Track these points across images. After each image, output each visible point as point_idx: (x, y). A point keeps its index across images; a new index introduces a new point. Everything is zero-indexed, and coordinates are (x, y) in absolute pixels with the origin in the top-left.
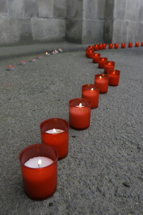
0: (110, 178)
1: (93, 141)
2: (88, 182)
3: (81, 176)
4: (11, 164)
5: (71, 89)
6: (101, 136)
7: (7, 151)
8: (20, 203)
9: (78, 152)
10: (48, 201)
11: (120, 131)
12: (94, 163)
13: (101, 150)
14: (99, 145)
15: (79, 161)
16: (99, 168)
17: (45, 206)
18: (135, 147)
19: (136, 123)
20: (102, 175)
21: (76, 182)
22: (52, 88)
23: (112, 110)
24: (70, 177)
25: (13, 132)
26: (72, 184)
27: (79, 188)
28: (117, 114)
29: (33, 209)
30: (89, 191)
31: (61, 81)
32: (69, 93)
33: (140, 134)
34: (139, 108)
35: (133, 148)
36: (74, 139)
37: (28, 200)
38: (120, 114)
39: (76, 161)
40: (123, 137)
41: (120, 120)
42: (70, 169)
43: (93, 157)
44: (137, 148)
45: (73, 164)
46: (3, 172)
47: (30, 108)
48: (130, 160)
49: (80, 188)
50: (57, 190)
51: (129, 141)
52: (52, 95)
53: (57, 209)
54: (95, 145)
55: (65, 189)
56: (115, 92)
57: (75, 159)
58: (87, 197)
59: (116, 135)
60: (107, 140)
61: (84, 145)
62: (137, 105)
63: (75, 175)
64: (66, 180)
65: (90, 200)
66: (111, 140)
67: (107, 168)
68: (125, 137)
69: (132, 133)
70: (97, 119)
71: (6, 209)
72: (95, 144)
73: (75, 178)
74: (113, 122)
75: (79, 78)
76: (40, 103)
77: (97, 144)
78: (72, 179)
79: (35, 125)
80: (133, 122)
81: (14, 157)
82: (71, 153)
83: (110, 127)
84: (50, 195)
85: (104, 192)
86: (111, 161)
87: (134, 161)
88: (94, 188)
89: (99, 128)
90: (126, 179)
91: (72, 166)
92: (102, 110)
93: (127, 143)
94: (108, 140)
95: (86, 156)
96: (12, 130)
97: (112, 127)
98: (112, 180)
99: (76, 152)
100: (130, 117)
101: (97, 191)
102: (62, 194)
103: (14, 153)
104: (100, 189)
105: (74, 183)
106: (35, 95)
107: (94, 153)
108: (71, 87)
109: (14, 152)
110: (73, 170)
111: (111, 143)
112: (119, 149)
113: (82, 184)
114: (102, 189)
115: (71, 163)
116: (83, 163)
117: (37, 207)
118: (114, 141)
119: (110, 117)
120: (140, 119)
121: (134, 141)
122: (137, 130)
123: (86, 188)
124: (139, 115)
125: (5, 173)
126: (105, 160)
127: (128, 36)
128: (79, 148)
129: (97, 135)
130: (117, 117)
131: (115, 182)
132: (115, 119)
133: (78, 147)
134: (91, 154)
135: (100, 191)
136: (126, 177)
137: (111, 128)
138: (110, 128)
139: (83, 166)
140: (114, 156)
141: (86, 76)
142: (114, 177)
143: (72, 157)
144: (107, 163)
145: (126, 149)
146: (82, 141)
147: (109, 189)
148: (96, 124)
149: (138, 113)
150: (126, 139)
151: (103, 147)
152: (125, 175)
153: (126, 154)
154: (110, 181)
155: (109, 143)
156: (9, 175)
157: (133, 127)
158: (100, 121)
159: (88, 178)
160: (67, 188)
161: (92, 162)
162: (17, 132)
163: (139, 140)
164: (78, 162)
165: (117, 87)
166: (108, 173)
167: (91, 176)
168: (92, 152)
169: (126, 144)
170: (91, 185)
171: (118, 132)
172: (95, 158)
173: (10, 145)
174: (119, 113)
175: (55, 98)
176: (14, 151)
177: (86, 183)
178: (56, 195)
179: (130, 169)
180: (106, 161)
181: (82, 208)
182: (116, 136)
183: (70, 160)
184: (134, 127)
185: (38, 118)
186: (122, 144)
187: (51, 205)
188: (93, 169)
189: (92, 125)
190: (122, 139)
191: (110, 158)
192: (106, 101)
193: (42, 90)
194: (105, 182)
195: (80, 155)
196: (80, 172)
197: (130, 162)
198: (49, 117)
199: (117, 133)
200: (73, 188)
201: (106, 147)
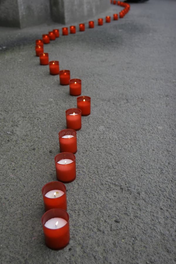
0: (105, 219)
1: (83, 191)
2: (90, 226)
3: (84, 223)
4: (24, 230)
5: (40, 131)
6: (89, 185)
7: (14, 220)
8: (48, 255)
9: (75, 205)
10: (67, 248)
11: (104, 176)
12: (89, 210)
13: (93, 198)
14: (89, 194)
15: (78, 212)
16: (94, 214)
17: (67, 251)
18: (118, 188)
19: (116, 163)
20: (98, 219)
22: (18, 131)
23: (92, 152)
24: (76, 227)
25: (7, 200)
26: (79, 231)
28: (97, 155)
29: (59, 256)
30: (92, 232)
31: (24, 117)
33: (121, 174)
34: (116, 144)
35: (117, 189)
37: (53, 251)
38: (100, 156)
39: (75, 212)
40: (107, 182)
41: (101, 163)
42: (73, 220)
43: (87, 206)
44: (121, 189)
45: (74, 215)
46: (22, 238)
47: (8, 167)
48: (117, 201)
49: (86, 233)
50: (70, 239)
51: (113, 184)
52: (24, 144)
53: (75, 251)
54: (86, 195)
55: (76, 236)
56: (89, 124)
57: (74, 211)
58: (93, 237)
59: (102, 180)
60: (95, 187)
61: (77, 197)
62: (114, 139)
63: (79, 224)
64: (73, 230)
65: (95, 238)
66: (98, 186)
67: (101, 212)
68: (109, 180)
69: (114, 175)
70: (80, 166)
71: (41, 262)
72: (86, 194)
73: (80, 226)
74: (96, 166)
75: (42, 108)
76: (15, 158)
77: (88, 193)
78: (78, 228)
79: (25, 187)
80: (113, 163)
81: (23, 224)
82: (69, 207)
83: (94, 172)
84: (67, 244)
85: (103, 231)
86: (103, 206)
87: (119, 201)
88: (95, 229)
89: (85, 176)
90: (116, 217)
91: (74, 218)
92: (82, 154)
93: (112, 186)
94: (96, 187)
95: (82, 206)
96: (5, 198)
97: (96, 173)
98: (107, 220)
99: (73, 205)
100: (110, 157)
101: (98, 231)
102: (75, 240)
103: (21, 220)
104: (100, 229)
105: (80, 230)
106: (3, 147)
107: (88, 202)
108: (40, 127)
110: (76, 221)
111: (98, 189)
112: (106, 193)
113: (86, 229)
114: (101, 229)
115: (73, 215)
116: (81, 213)
117: (61, 254)
118: (100, 187)
119: (92, 161)
120: (118, 158)
121: (117, 183)
122: (118, 171)
123: (90, 231)
124: (118, 153)
125: (24, 239)
126: (97, 206)
128: (74, 201)
129: (85, 184)
130: (98, 159)
131: (109, 221)
132: (96, 162)
133: (72, 200)
134: (85, 204)
135: (100, 231)
136: (116, 216)
138: (94, 174)
139: (82, 215)
140: (103, 200)
141: (50, 103)
142: (107, 217)
143: (71, 210)
144: (100, 208)
145: (111, 192)
146: (74, 193)
147: (106, 228)
148: (81, 172)
149: (116, 150)
150: (110, 182)
151: (93, 194)
152: (115, 214)
153: (112, 197)
154: (105, 221)
155: (97, 190)
156: (28, 239)
157: (114, 168)
158: (83, 168)
159: (89, 224)
160: (77, 235)
161: (88, 210)
162: (11, 199)
163: (121, 181)
164: (77, 213)
166: (102, 216)
167: (91, 221)
168: (85, 201)
169: (111, 187)
170: (93, 228)
171: (102, 177)
172: (90, 206)
173: (13, 214)
174: (99, 154)
175: (27, 146)
176: (20, 218)
177: (89, 227)
178: (71, 242)
179: (118, 209)
180: (99, 206)
181: (91, 245)
182: (102, 182)
183: (70, 213)
184: (115, 169)
185: (23, 178)
186: (108, 188)
187: (70, 249)
188: (91, 215)
189: (78, 175)
190: (107, 183)
191: (101, 203)
193: (8, 139)
194: (102, 223)
195: (77, 207)
196: (82, 221)
197: (116, 202)
198: (33, 174)
199: (102, 178)
200: (81, 234)
201: (96, 194)
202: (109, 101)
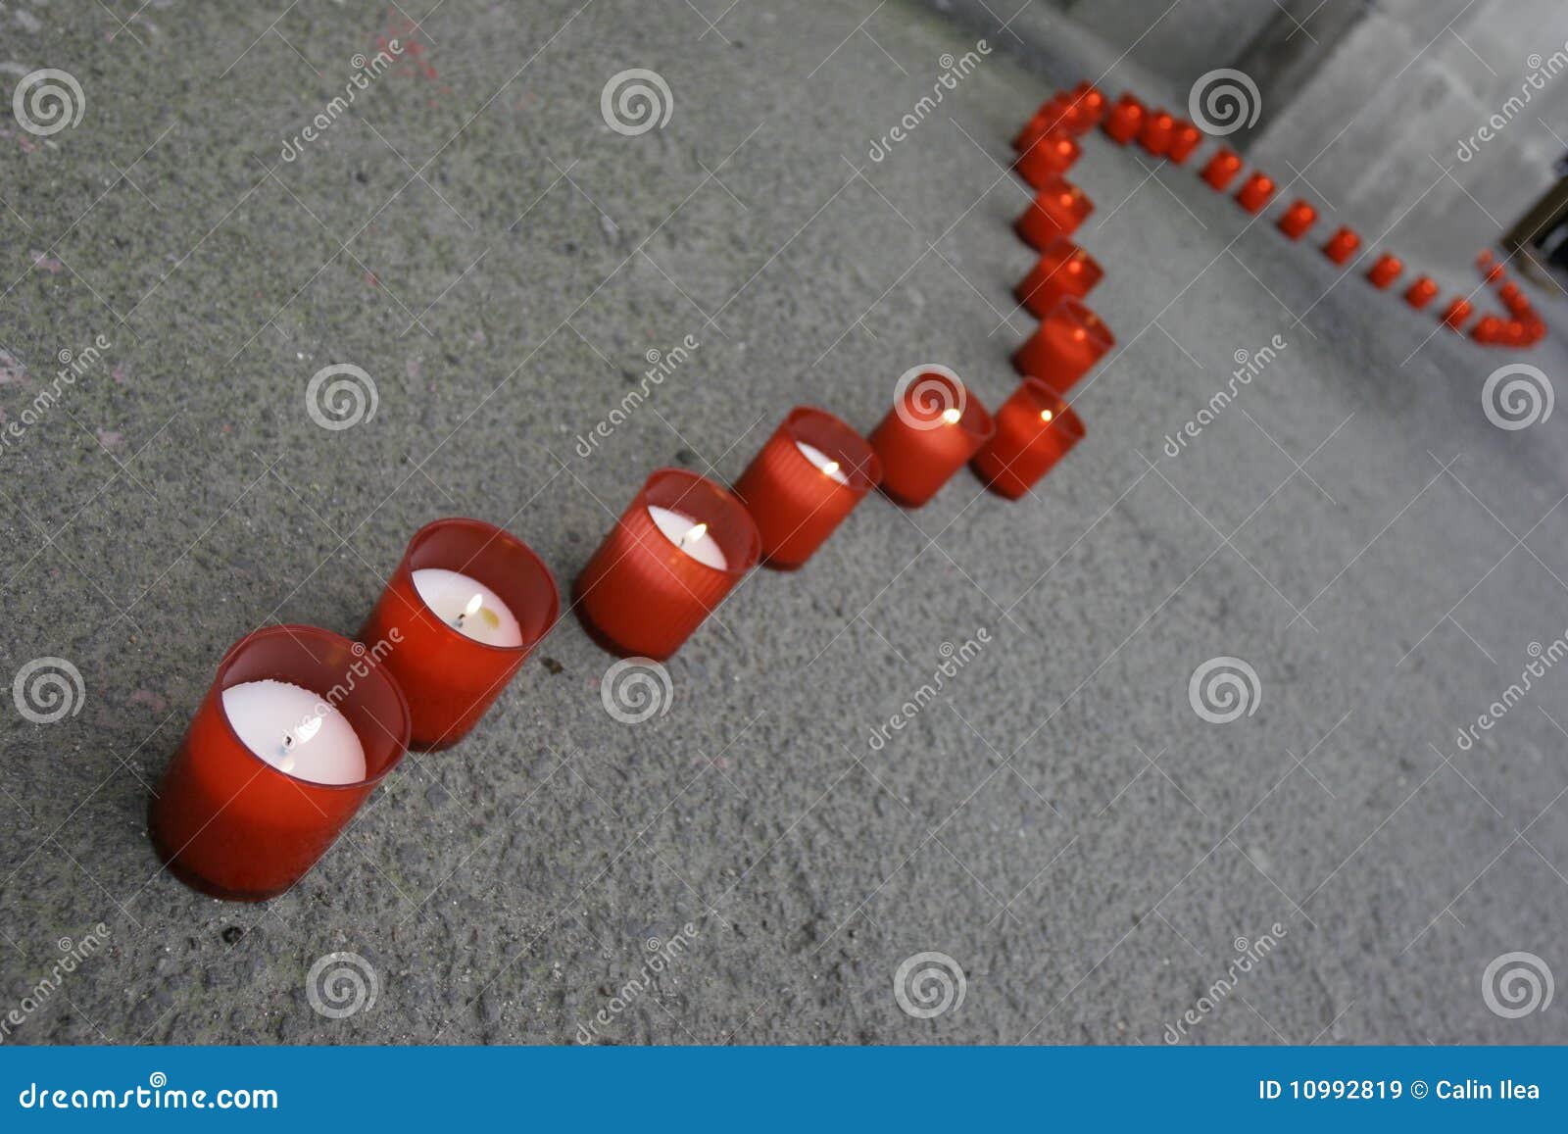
0: (571, 982)
1: (626, 749)
2: (461, 938)
3: (450, 891)
4: (160, 616)
5: (742, 346)
6: (684, 753)
7: (176, 529)
8: (100, 843)
9: (515, 767)
10: (229, 914)
11: (794, 788)
12: (549, 864)
13: (631, 825)
14: (637, 793)
15: (489, 815)
16: (553, 903)
17: (207, 924)
18: (797, 914)
19: (912, 795)
20: (541, 948)
21: (406, 902)
22: (651, 259)
23: (856, 642)
24: (394, 864)
25: (264, 426)
26: (382, 901)
27: (399, 938)
28: (864, 679)
29: (145, 906)
30: (435, 977)
31: (735, 241)
32: (714, 366)
33: (877, 864)
34: (999, 721)
35: (788, 913)
36: (542, 679)
37: (147, 851)
38: (873, 690)
39: (474, 800)
40: (780, 830)
41: (844, 725)
42: (420, 823)
43: (566, 833)
44: (805, 928)
45: (452, 804)
46: (99, 637)
47: (441, 323)
48: (723, 963)
49: (403, 943)
50: (300, 887)
51: (796, 866)
52: (616, 319)
53: (244, 972)
54: (619, 782)
55: (337, 906)
56: (968, 532)
57: (479, 787)
58: (410, 1001)
59: (761, 796)
60: (697, 791)
61: (569, 745)
62: (1010, 696)
63: (422, 868)
64: (365, 866)
65: (413, 1022)
66: (718, 803)
67: (591, 929)
68: (792, 830)
69: (841, 835)
70: (737, 638)
71: (25, 834)
72: (625, 778)
73: (414, 882)
74: (804, 713)
75: (846, 287)
76: (511, 326)
77: (635, 781)
78: (395, 881)
79: (404, 461)
80: (897, 778)
81: (192, 587)
82: (479, 745)
83: (768, 729)
84: (256, 894)
85: (496, 1027)
86: (632, 911)
87: (733, 978)
88: (467, 979)
89: (709, 699)
90: (632, 1033)
91: (438, 815)
92: (804, 602)
93: (779, 869)
94: (701, 796)
95: (540, 808)
96: (266, 416)
97: (775, 742)
98: (571, 999)
99: (507, 759)
100: (911, 741)
101: (468, 1001)
102: (310, 918)
103: (202, 563)
104: (487, 1001)
105: (393, 901)
106: (521, 249)
107: (589, 816)
108: (754, 334)
109: (208, 555)
110: (428, 838)
111: (703, 817)
112: (717, 873)
113: (425, 929)
114: (497, 1010)
115: (446, 798)
116: (498, 832)
117: (168, 907)
118: (725, 818)
119: (812, 677)
120: (946, 786)
121: (814, 884)
122: (879, 838)
123: (431, 960)
124: (963, 764)
125: (104, 648)
126: (611, 884)
127: (1375, 176)
128: (535, 746)
129: (669, 735)
130: (850, 696)
131: (575, 1013)
132: (829, 699)
133: (532, 733)
134: (567, 814)
135: (481, 1011)
136: (640, 1023)
137: (766, 738)
138: (760, 737)
139: (490, 849)
140: (666, 891)
141: (901, 304)
142: (590, 987)
143: (470, 769)
144: (606, 906)
145: (746, 896)
146: (574, 715)
147: (524, 1028)
148: (714, 665)
149: (969, 747)
150: (789, 844)
151: (652, 815)
152: (643, 1015)
153: (724, 923)
154: (560, 997)
155: (690, 814)
156: (116, 671)
157: (876, 806)
158: (743, 662)
159: (473, 923)
160: (347, 908)
161: (547, 856)
162: (284, 439)
163: (844, 892)
164: (477, 815)
165: (1008, 505)
166: (575, 956)
167: (494, 921)
168: (580, 806)
169: (767, 870)
170: (464, 961)
171: (780, 786)
172: (572, 848)
173: (205, 502)
174: (877, 684)
175: (619, 342)
176: (213, 551)
177: (448, 935)
178: (282, 907)
179: (685, 1002)
180: (612, 894)
181: (355, 1032)
182: (756, 803)
183: (449, 777)
184: (880, 814)
185: (440, 425)
186: (748, 862)
187: (231, 934)
188: (526, 891)
189: (683, 661)
190: (772, 832)
191: (641, 891)
192: (868, 559)
193: (576, 240)
194: (531, 985)
195: (514, 783)
196: (454, 869)
197: (715, 967)
198: (505, 456)
199: (774, 786)
200: (375, 924)
201: (668, 824)
202: (1145, 538)
